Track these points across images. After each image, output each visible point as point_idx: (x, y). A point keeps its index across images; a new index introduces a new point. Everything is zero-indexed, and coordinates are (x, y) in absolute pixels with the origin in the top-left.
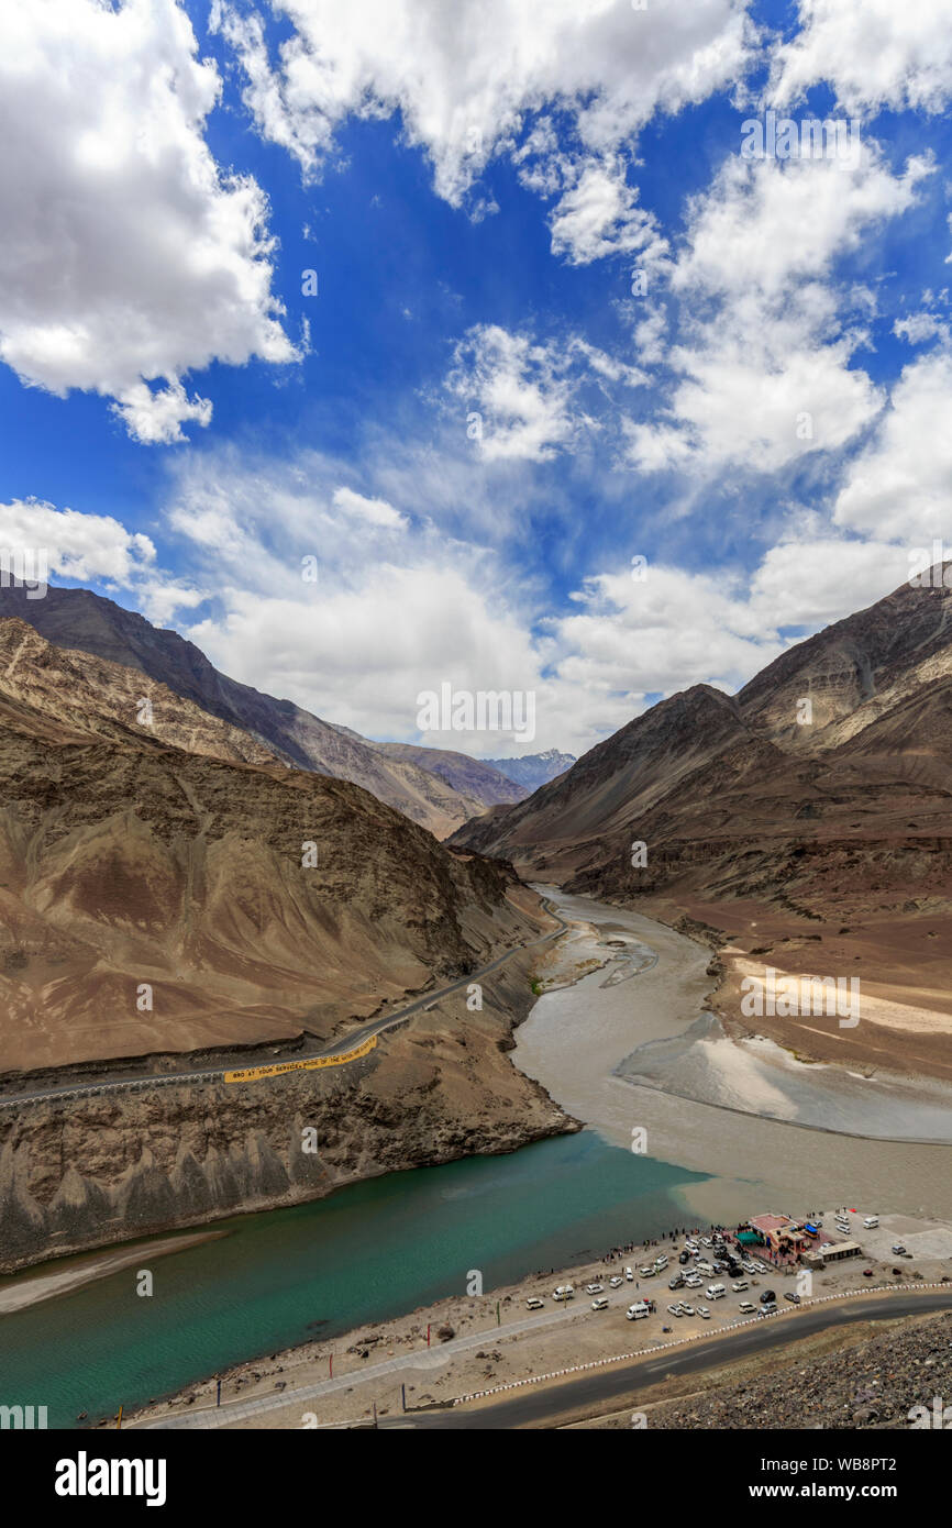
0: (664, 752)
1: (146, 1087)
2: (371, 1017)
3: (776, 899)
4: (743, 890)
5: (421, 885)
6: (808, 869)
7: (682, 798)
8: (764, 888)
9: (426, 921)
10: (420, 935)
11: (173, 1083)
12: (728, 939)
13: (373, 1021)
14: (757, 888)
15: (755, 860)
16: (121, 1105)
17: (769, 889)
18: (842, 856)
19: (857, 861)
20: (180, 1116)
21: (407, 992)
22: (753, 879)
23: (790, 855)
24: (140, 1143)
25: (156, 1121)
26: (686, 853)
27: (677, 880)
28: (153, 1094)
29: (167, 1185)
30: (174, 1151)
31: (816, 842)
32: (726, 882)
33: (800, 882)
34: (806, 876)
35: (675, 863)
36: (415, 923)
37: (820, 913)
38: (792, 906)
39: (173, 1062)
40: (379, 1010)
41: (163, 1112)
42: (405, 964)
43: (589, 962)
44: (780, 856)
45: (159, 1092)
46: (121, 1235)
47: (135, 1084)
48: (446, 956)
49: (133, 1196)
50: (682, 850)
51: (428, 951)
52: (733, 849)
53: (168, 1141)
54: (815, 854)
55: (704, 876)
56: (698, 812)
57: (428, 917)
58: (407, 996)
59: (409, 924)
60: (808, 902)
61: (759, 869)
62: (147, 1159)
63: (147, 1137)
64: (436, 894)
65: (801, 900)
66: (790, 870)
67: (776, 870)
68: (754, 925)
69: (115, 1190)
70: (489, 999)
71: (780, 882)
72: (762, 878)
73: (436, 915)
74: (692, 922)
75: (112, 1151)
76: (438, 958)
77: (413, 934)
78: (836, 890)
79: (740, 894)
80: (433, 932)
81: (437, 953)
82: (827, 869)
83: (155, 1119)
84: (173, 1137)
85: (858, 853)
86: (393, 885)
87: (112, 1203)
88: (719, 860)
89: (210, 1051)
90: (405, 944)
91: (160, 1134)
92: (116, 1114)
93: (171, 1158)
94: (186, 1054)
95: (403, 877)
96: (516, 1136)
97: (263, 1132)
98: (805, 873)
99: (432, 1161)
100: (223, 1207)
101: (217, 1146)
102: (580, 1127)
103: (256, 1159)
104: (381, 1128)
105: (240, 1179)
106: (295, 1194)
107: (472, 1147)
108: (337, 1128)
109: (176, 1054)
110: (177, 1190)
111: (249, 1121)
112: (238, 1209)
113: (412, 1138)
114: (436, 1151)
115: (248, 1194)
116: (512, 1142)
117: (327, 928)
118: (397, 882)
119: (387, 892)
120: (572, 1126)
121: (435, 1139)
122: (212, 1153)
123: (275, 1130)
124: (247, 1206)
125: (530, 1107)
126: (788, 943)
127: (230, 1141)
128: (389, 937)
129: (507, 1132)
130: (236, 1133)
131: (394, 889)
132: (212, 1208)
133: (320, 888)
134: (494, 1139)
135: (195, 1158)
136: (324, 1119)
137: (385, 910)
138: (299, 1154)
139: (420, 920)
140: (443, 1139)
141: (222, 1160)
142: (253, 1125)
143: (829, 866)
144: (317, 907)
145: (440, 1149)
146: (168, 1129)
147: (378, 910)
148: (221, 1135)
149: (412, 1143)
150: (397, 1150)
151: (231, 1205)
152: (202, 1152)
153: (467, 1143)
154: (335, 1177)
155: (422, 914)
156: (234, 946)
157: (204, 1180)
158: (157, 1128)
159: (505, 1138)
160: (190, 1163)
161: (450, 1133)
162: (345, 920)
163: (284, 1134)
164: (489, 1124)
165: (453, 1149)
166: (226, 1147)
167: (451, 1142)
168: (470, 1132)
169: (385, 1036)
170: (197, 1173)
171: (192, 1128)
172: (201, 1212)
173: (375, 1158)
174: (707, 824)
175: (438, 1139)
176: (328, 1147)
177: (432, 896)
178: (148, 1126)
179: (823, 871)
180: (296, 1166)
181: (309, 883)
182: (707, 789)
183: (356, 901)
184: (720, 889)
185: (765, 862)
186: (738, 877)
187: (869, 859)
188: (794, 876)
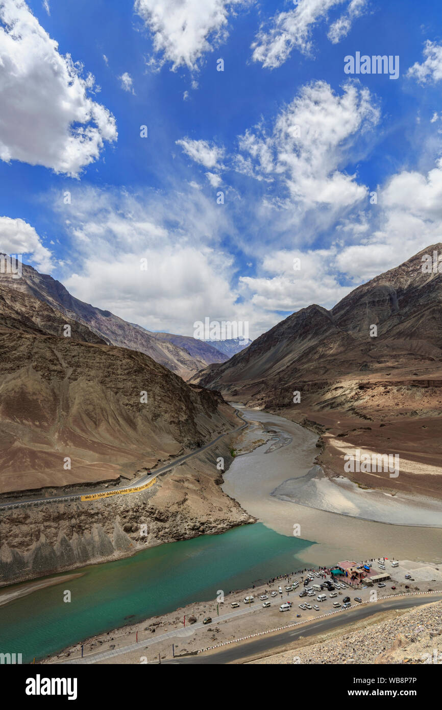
0: (295, 338)
1: (40, 505)
2: (153, 468)
3: (350, 410)
4: (335, 405)
5: (176, 403)
7: (304, 361)
8: (345, 404)
10: (177, 428)
11: (55, 502)
12: (327, 429)
14: (341, 404)
15: (341, 390)
16: (29, 512)
17: (347, 405)
18: (382, 389)
19: (389, 392)
20: (59, 517)
22: (339, 400)
23: (356, 389)
24: (39, 531)
25: (47, 521)
26: (306, 387)
28: (45, 507)
29: (53, 551)
30: (56, 535)
31: (369, 383)
32: (325, 402)
33: (361, 402)
34: (364, 399)
37: (371, 417)
38: (358, 414)
39: (55, 492)
40: (157, 465)
41: (50, 516)
42: (169, 442)
43: (259, 441)
45: (47, 507)
46: (31, 576)
47: (35, 502)
48: (189, 438)
49: (37, 556)
51: (180, 436)
52: (328, 386)
53: (53, 530)
54: (369, 388)
55: (315, 399)
56: (312, 368)
57: (180, 419)
58: (170, 458)
59: (171, 422)
60: (364, 412)
61: (342, 394)
62: (43, 539)
63: (42, 528)
64: (184, 408)
65: (361, 411)
66: (357, 395)
67: (350, 396)
68: (339, 422)
69: (27, 555)
70: (210, 459)
71: (353, 401)
72: (343, 400)
73: (184, 418)
75: (25, 535)
76: (186, 439)
77: (173, 427)
78: (379, 406)
79: (332, 407)
80: (183, 426)
81: (185, 437)
84: (56, 528)
86: (163, 403)
87: (26, 561)
88: (322, 391)
89: (73, 485)
90: (169, 432)
91: (50, 527)
92: (27, 517)
93: (55, 538)
94: (61, 487)
95: (168, 399)
96: (225, 526)
97: (100, 525)
98: (364, 397)
99: (184, 538)
100: (81, 562)
101: (77, 532)
102: (256, 520)
103: (97, 538)
104: (159, 523)
105: (89, 548)
106: (117, 555)
107: (203, 531)
108: (137, 522)
109: (56, 488)
110: (58, 554)
111: (94, 520)
112: (88, 562)
113: (174, 527)
114: (186, 533)
115: (93, 555)
116: (223, 528)
117: (130, 425)
118: (165, 402)
119: (159, 407)
120: (251, 520)
121: (185, 528)
122: (75, 535)
123: (106, 524)
124: (93, 561)
125: (231, 511)
126: (355, 431)
127: (83, 530)
128: (161, 429)
129: (220, 524)
130: (87, 526)
131: (164, 406)
132: (75, 562)
133: (127, 405)
134: (213, 527)
135: (67, 538)
136: (131, 519)
137: (159, 416)
138: (118, 535)
139: (176, 420)
140: (189, 527)
141: (80, 539)
142: (95, 522)
143: (375, 394)
144: (125, 415)
145: (188, 532)
146: (52, 524)
147: (156, 416)
148: (80, 527)
149: (174, 529)
150: (166, 533)
151: (85, 561)
152: (70, 535)
153: (201, 529)
154: (136, 546)
155: (177, 417)
156: (84, 434)
157: (71, 550)
158: (46, 524)
159: (219, 526)
160: (64, 541)
161: (193, 524)
162: (139, 421)
163: (111, 526)
164: (212, 520)
165: (194, 532)
166: (82, 533)
167: (193, 529)
168: (203, 524)
169: (160, 477)
170: (68, 545)
171: (65, 523)
172: (70, 565)
173: (156, 537)
174: (316, 373)
175: (187, 527)
176: (133, 532)
177: (182, 409)
178: (43, 523)
179: (372, 397)
180: (117, 541)
181: (121, 403)
182: (317, 356)
183: (144, 411)
184: (322, 405)
185: (344, 392)
186: (332, 399)
187: (395, 391)
188: (359, 399)
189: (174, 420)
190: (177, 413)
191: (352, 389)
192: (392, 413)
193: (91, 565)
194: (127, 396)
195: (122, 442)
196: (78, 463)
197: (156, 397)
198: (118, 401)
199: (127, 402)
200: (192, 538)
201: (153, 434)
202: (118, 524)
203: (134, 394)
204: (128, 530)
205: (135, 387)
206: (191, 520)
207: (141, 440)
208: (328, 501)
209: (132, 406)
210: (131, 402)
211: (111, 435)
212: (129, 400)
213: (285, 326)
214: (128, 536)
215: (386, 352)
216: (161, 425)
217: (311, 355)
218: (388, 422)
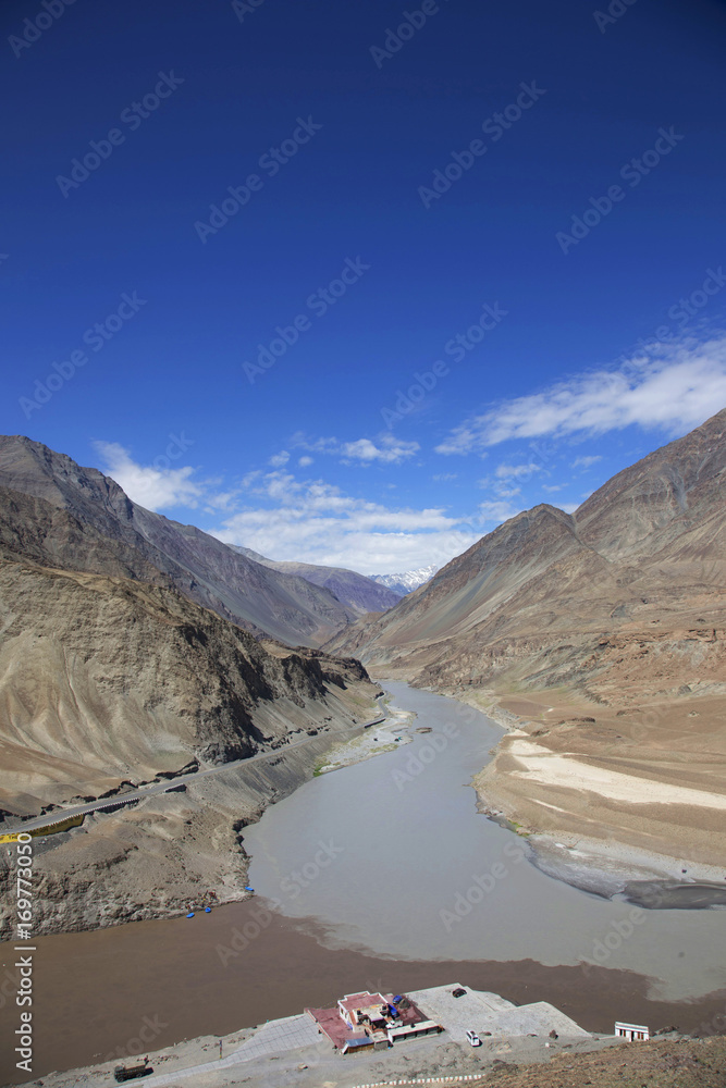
2: (101, 796)
3: (577, 687)
4: (552, 680)
6: (607, 660)
7: (518, 603)
8: (570, 677)
9: (200, 711)
10: (191, 723)
12: (521, 723)
13: (103, 800)
14: (564, 677)
15: (567, 653)
17: (574, 678)
18: (635, 647)
19: (647, 652)
22: (561, 670)
23: (597, 650)
26: (510, 649)
31: (615, 637)
32: (539, 673)
33: (599, 672)
34: (605, 667)
35: (500, 658)
37: (608, 698)
38: (588, 693)
42: (170, 749)
50: (507, 646)
51: (197, 737)
52: (549, 645)
54: (616, 648)
55: (523, 669)
57: (203, 707)
60: (601, 689)
61: (568, 660)
65: (594, 687)
66: (593, 661)
67: (581, 662)
68: (551, 710)
70: (250, 780)
71: (584, 672)
72: (568, 669)
76: (207, 744)
77: (183, 721)
79: (549, 684)
80: (206, 720)
81: (207, 739)
82: (623, 660)
85: (648, 644)
86: (172, 677)
88: (535, 655)
90: (173, 731)
95: (184, 670)
98: (605, 663)
114: (97, 925)
117: (97, 717)
118: (177, 675)
126: (562, 725)
128: (159, 724)
131: (174, 683)
133: (102, 679)
137: (160, 700)
139: (194, 709)
143: (625, 657)
144: (93, 698)
145: (103, 922)
147: (154, 701)
149: (74, 916)
150: (57, 922)
153: (134, 916)
155: (198, 704)
161: (117, 907)
162: (118, 710)
165: (117, 922)
167: (116, 916)
175: (103, 913)
179: (619, 662)
181: (91, 676)
182: (541, 594)
183: (133, 692)
184: (533, 680)
185: (573, 655)
186: (549, 669)
187: (658, 650)
188: (595, 667)
189: (190, 708)
190: (198, 696)
191: (587, 650)
192: (646, 691)
194: (105, 663)
195: (70, 747)
198: (87, 672)
199: (102, 675)
201: (140, 734)
203: (118, 661)
207: (111, 744)
209: (112, 682)
210: (110, 676)
211: (52, 734)
212: (106, 671)
213: (494, 543)
215: (658, 582)
216: (161, 715)
217: (531, 592)
218: (635, 707)
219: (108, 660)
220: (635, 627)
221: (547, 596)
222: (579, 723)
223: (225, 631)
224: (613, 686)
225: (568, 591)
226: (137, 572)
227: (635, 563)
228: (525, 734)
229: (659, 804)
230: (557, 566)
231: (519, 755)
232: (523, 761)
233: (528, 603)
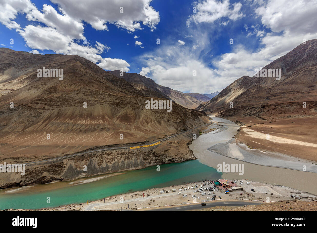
0: (237, 90)
1: (117, 149)
2: (162, 138)
3: (257, 116)
4: (250, 115)
5: (177, 116)
6: (265, 110)
7: (240, 98)
8: (255, 114)
9: (177, 122)
10: (176, 124)
11: (121, 149)
12: (244, 124)
13: (163, 139)
14: (254, 114)
15: (254, 109)
16: (112, 152)
17: (256, 114)
18: (273, 107)
19: (277, 108)
20: (122, 154)
21: (171, 134)
22: (253, 113)
23: (261, 108)
24: (115, 158)
25: (118, 155)
26: (239, 108)
27: (237, 113)
28: (118, 150)
29: (119, 165)
30: (120, 159)
31: (267, 105)
32: (247, 113)
33: (263, 113)
34: (264, 112)
35: (236, 110)
36: (175, 123)
37: (266, 119)
38: (260, 118)
39: (123, 145)
40: (164, 137)
41: (119, 153)
42: (172, 129)
43: (213, 129)
44: (259, 108)
45: (119, 150)
46: (110, 172)
47: (115, 149)
48: (181, 128)
49: (113, 166)
50: (238, 108)
51: (177, 127)
52: (249, 107)
53: (120, 158)
54: (267, 107)
55: (242, 113)
56: (243, 100)
58: (171, 135)
59: (174, 123)
60: (264, 117)
61: (254, 110)
62: (116, 160)
63: (116, 157)
64: (180, 117)
65: (263, 116)
66: (261, 110)
67: (258, 111)
68: (251, 121)
69: (110, 165)
70: (188, 135)
71: (259, 113)
72: (254, 112)
73: (179, 121)
74: (238, 121)
75: (111, 159)
76: (179, 128)
77: (175, 124)
78: (271, 114)
79: (249, 116)
80: (178, 124)
81: (179, 127)
82: (269, 110)
83: (117, 154)
84: (121, 157)
85: (277, 106)
87: (110, 167)
88: (245, 109)
89: (129, 144)
90: (173, 126)
91: (119, 157)
92: (112, 153)
93: (120, 160)
94: (125, 144)
95: (173, 115)
96: (182, 160)
97: (136, 157)
98: (264, 111)
99: (165, 163)
100: (127, 169)
101: (127, 159)
102: (196, 159)
103: (134, 161)
104: (156, 157)
105: (130, 164)
106: (139, 167)
107: (173, 161)
108: (148, 157)
109: (123, 144)
110: (120, 165)
111: (133, 155)
112: (129, 169)
113: (162, 159)
114: (166, 162)
115: (131, 167)
116: (181, 161)
117: (159, 124)
118: (172, 115)
119: (170, 117)
120: (194, 159)
121: (166, 160)
122: (127, 160)
123: (138, 157)
124: (131, 169)
125: (187, 155)
126: (255, 125)
127: (130, 158)
128: (170, 125)
129: (180, 159)
130: (131, 157)
131: (172, 117)
132: (125, 169)
133: (159, 117)
134: (177, 160)
135: (124, 161)
136: (146, 155)
137: (170, 120)
138: (141, 161)
139: (176, 122)
140: (168, 160)
141: (128, 161)
142: (134, 156)
143: (270, 109)
144: (158, 120)
145: (167, 161)
146: (120, 156)
147: (169, 120)
148: (128, 157)
149: (162, 160)
150: (159, 161)
151: (128, 169)
152: (125, 160)
153: (172, 161)
154: (147, 165)
155: (177, 121)
156: (142, 127)
157: (125, 164)
158: (118, 156)
159: (179, 160)
160: (123, 161)
161: (169, 159)
162: (162, 122)
163: (139, 158)
164: (177, 158)
165: (169, 161)
166: (129, 159)
167: (169, 160)
168: (173, 159)
169: (162, 142)
170: (124, 163)
171: (124, 156)
172: (123, 169)
173: (155, 162)
174: (244, 103)
175: (167, 160)
176: (146, 160)
177: (179, 118)
178: (117, 155)
179: (268, 110)
180: (140, 163)
181: (157, 116)
182: (245, 96)
183: (165, 119)
184: (245, 115)
185: (256, 109)
186: (250, 112)
187: (280, 107)
188: (262, 112)
189: (175, 122)
190: (176, 119)
192: (277, 117)
193: (130, 170)
194: (159, 114)
195: (155, 129)
196: (136, 136)
197: (169, 114)
198: (156, 116)
199: (159, 116)
200: (168, 164)
201: (167, 127)
202: (141, 157)
203: (161, 113)
204: (145, 159)
205: (162, 111)
206: (169, 157)
207: (162, 129)
208: (231, 153)
209: (160, 117)
210: (160, 116)
211: (152, 127)
213: (232, 85)
214: (145, 161)
215: (278, 91)
216: (170, 123)
217: (243, 96)
218: (274, 121)
219: (159, 113)
220: (273, 102)
221: (247, 96)
222: (260, 124)
223: (179, 107)
224: (267, 116)
225: (252, 95)
226: (159, 97)
227: (271, 87)
228: (246, 127)
229: (287, 144)
230: (249, 90)
231: (246, 131)
232: (247, 132)
233: (242, 98)
